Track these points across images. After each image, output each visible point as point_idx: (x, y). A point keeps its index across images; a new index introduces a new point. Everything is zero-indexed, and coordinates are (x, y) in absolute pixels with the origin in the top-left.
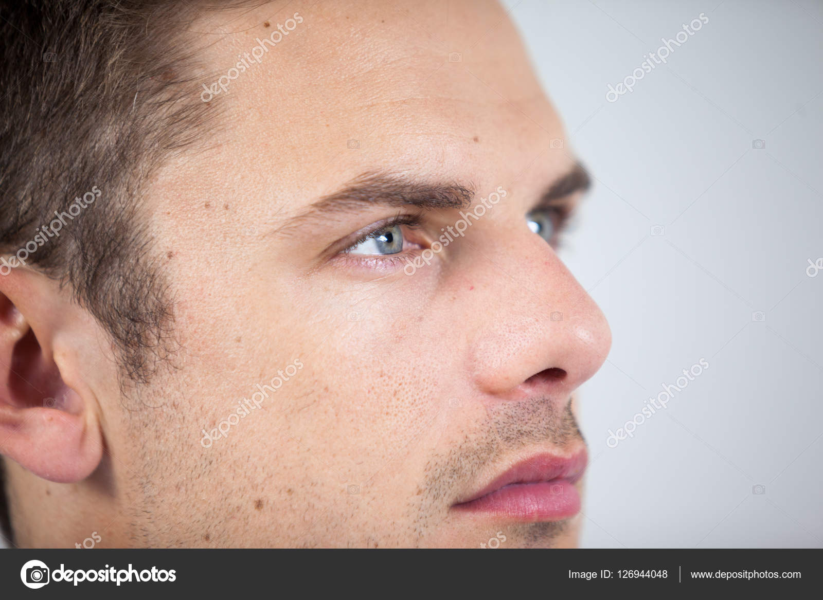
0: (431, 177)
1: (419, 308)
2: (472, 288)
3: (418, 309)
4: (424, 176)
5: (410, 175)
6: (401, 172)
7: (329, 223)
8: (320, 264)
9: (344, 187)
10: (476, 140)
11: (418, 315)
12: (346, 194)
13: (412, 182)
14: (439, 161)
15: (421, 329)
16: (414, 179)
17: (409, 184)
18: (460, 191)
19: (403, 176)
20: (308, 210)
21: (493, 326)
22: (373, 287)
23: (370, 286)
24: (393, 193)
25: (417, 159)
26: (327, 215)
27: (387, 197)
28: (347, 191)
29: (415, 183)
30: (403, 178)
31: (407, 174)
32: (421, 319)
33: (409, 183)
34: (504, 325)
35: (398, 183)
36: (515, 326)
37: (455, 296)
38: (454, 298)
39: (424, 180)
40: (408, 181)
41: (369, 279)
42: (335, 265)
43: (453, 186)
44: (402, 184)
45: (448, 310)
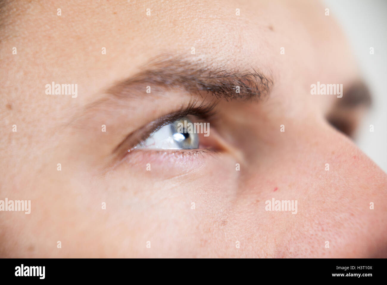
0: (229, 62)
1: (222, 211)
2: (276, 189)
3: (220, 212)
4: (221, 61)
5: (207, 59)
6: (198, 56)
7: (123, 112)
8: (115, 159)
9: (138, 71)
10: (271, 28)
11: (222, 219)
12: (141, 78)
13: (209, 67)
14: (236, 46)
15: (226, 234)
16: (211, 64)
17: (206, 69)
18: (258, 78)
19: (200, 60)
20: (104, 96)
21: (303, 227)
22: (174, 185)
23: (170, 184)
24: (190, 77)
25: (213, 43)
26: (121, 102)
27: (183, 82)
28: (141, 74)
29: (213, 68)
30: (199, 62)
31: (204, 58)
32: (224, 223)
33: (206, 67)
34: (316, 224)
35: (195, 67)
36: (328, 223)
37: (259, 199)
38: (258, 201)
39: (221, 65)
40: (205, 65)
41: (169, 175)
42: (131, 161)
43: (252, 72)
44: (199, 68)
45: (252, 213)
